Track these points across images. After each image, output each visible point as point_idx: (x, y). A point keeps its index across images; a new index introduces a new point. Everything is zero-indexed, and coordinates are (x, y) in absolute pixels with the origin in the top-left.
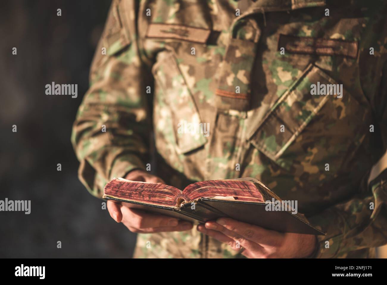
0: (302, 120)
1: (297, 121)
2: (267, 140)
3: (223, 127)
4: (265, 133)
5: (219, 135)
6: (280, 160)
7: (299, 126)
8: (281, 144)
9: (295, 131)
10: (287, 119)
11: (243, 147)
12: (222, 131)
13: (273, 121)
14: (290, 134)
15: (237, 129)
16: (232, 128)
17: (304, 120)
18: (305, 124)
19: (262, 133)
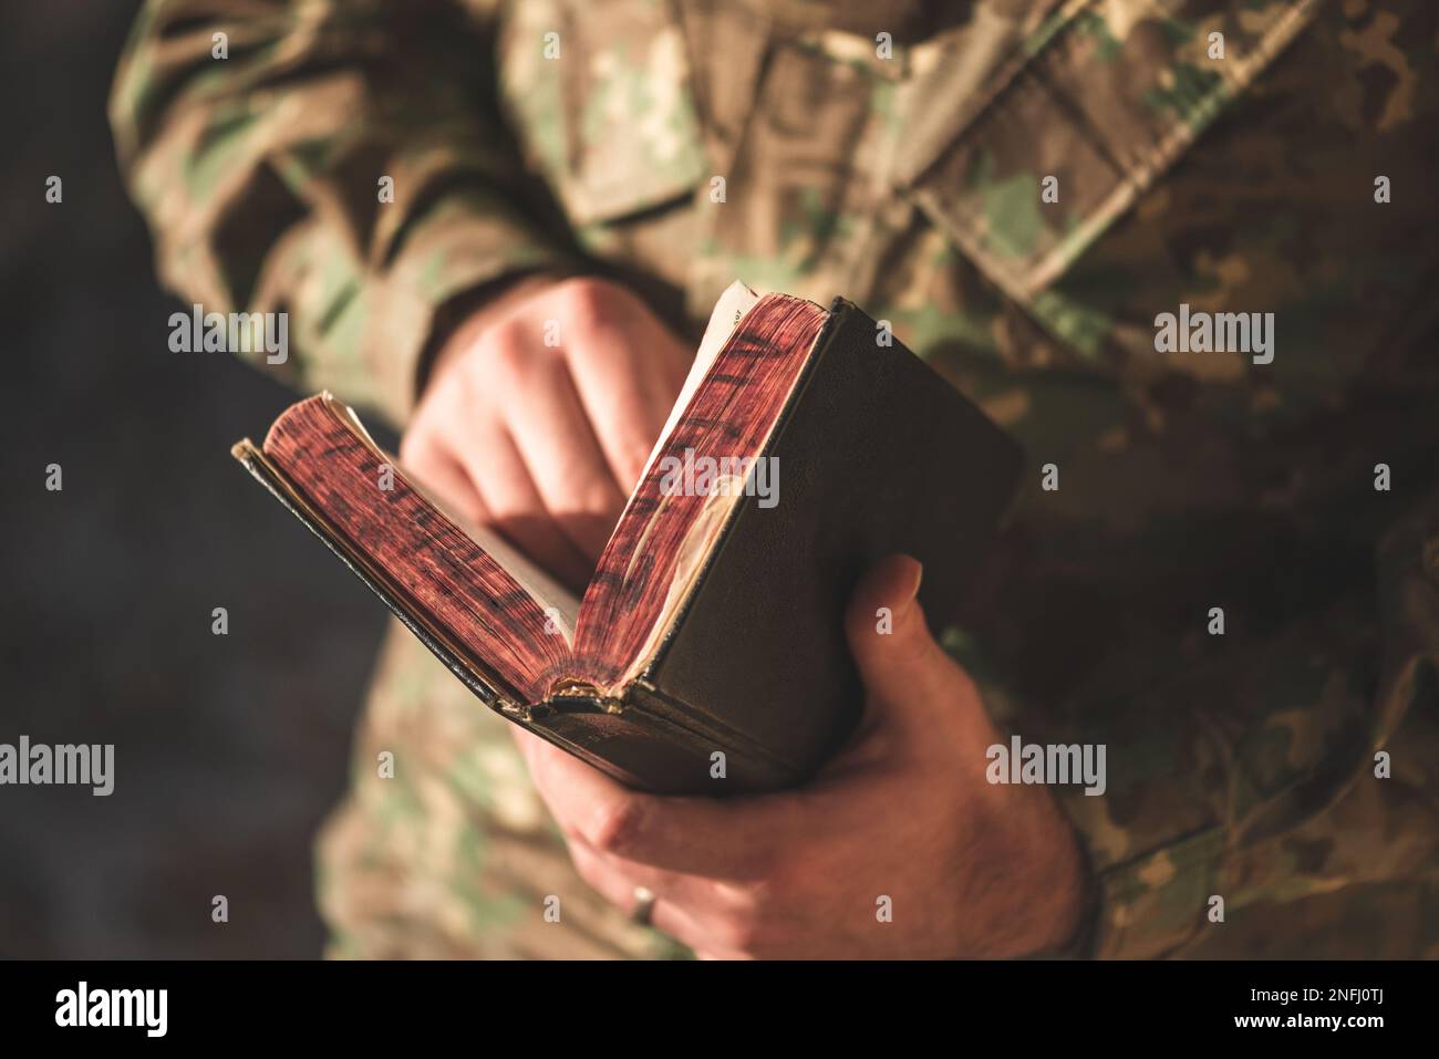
0: (1169, 113)
1: (1146, 117)
2: (995, 198)
3: (792, 112)
4: (989, 162)
5: (769, 147)
6: (1050, 301)
7: (1156, 139)
8: (1059, 224)
9: (1137, 161)
10: (1098, 101)
11: (879, 222)
12: (782, 129)
13: (1033, 104)
14: (1106, 172)
15: (856, 130)
16: (834, 119)
17: (1183, 115)
18: (1183, 132)
19: (976, 158)
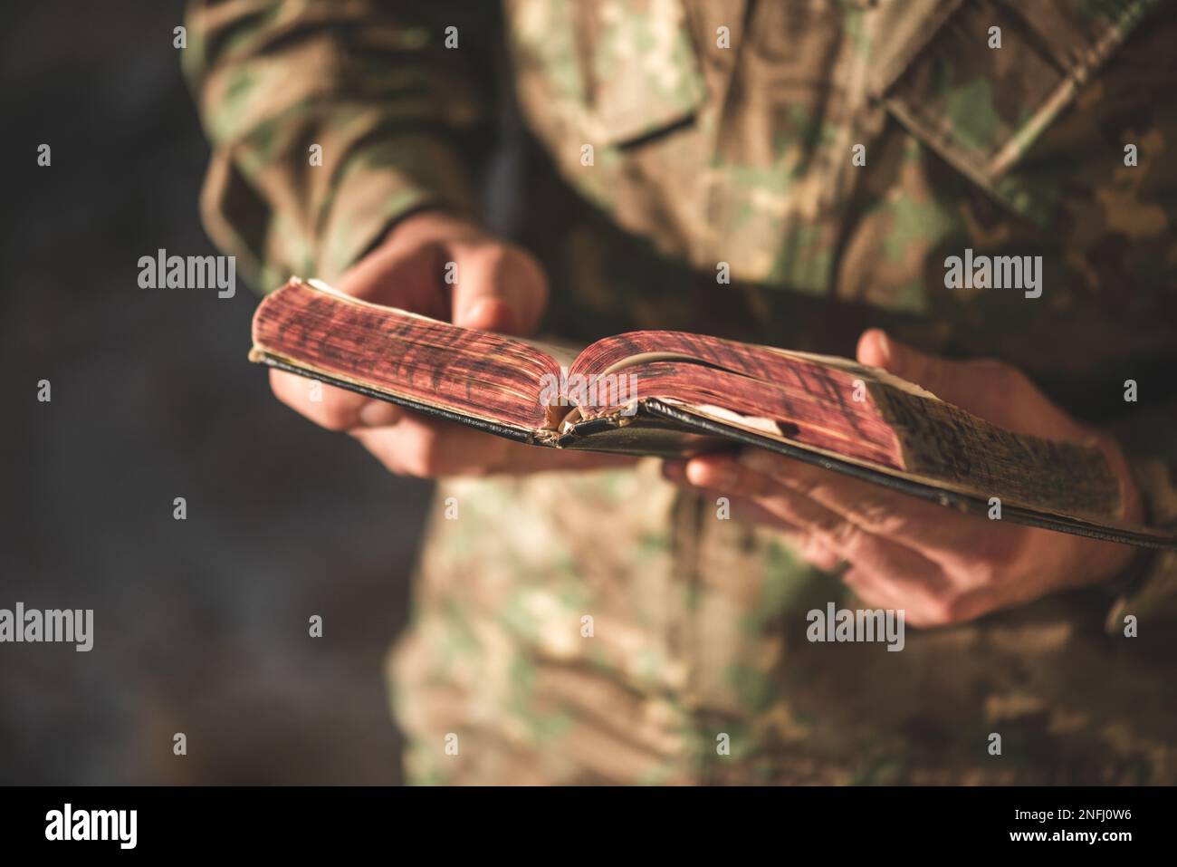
0: (1102, 18)
1: (1084, 22)
2: (956, 100)
3: (776, 40)
4: (949, 71)
5: (759, 73)
6: (1008, 185)
7: (1093, 41)
8: (1014, 121)
9: (1075, 62)
11: (857, 128)
12: (770, 56)
13: (985, 20)
14: (1051, 75)
15: (833, 52)
16: (812, 45)
17: (1115, 19)
18: (1115, 34)
19: (938, 68)
